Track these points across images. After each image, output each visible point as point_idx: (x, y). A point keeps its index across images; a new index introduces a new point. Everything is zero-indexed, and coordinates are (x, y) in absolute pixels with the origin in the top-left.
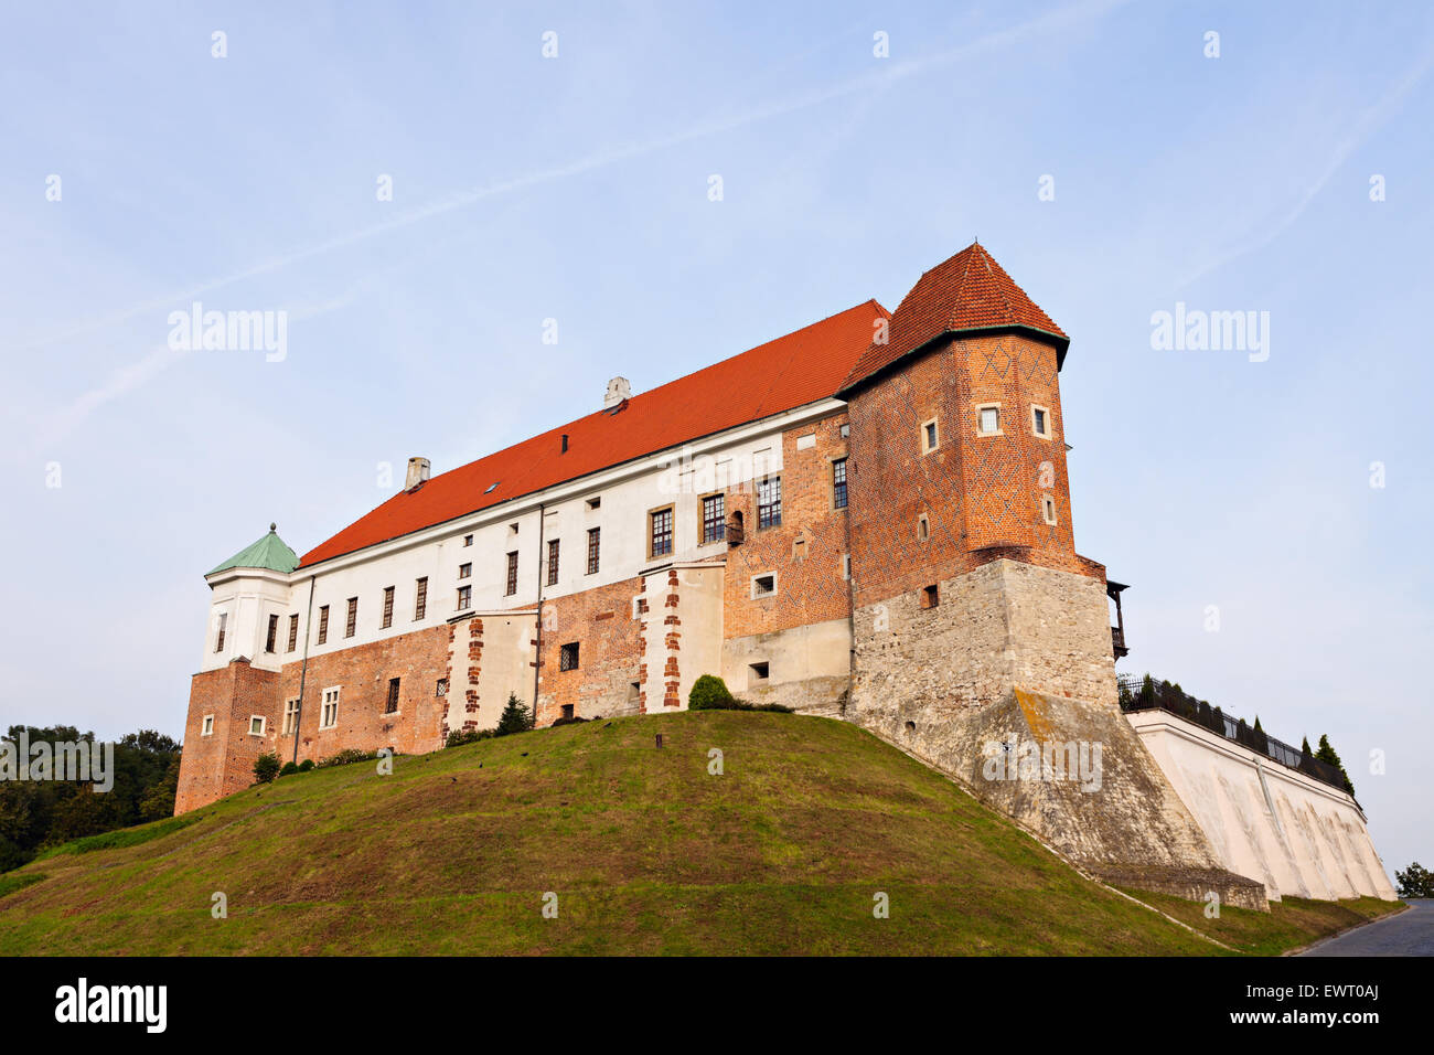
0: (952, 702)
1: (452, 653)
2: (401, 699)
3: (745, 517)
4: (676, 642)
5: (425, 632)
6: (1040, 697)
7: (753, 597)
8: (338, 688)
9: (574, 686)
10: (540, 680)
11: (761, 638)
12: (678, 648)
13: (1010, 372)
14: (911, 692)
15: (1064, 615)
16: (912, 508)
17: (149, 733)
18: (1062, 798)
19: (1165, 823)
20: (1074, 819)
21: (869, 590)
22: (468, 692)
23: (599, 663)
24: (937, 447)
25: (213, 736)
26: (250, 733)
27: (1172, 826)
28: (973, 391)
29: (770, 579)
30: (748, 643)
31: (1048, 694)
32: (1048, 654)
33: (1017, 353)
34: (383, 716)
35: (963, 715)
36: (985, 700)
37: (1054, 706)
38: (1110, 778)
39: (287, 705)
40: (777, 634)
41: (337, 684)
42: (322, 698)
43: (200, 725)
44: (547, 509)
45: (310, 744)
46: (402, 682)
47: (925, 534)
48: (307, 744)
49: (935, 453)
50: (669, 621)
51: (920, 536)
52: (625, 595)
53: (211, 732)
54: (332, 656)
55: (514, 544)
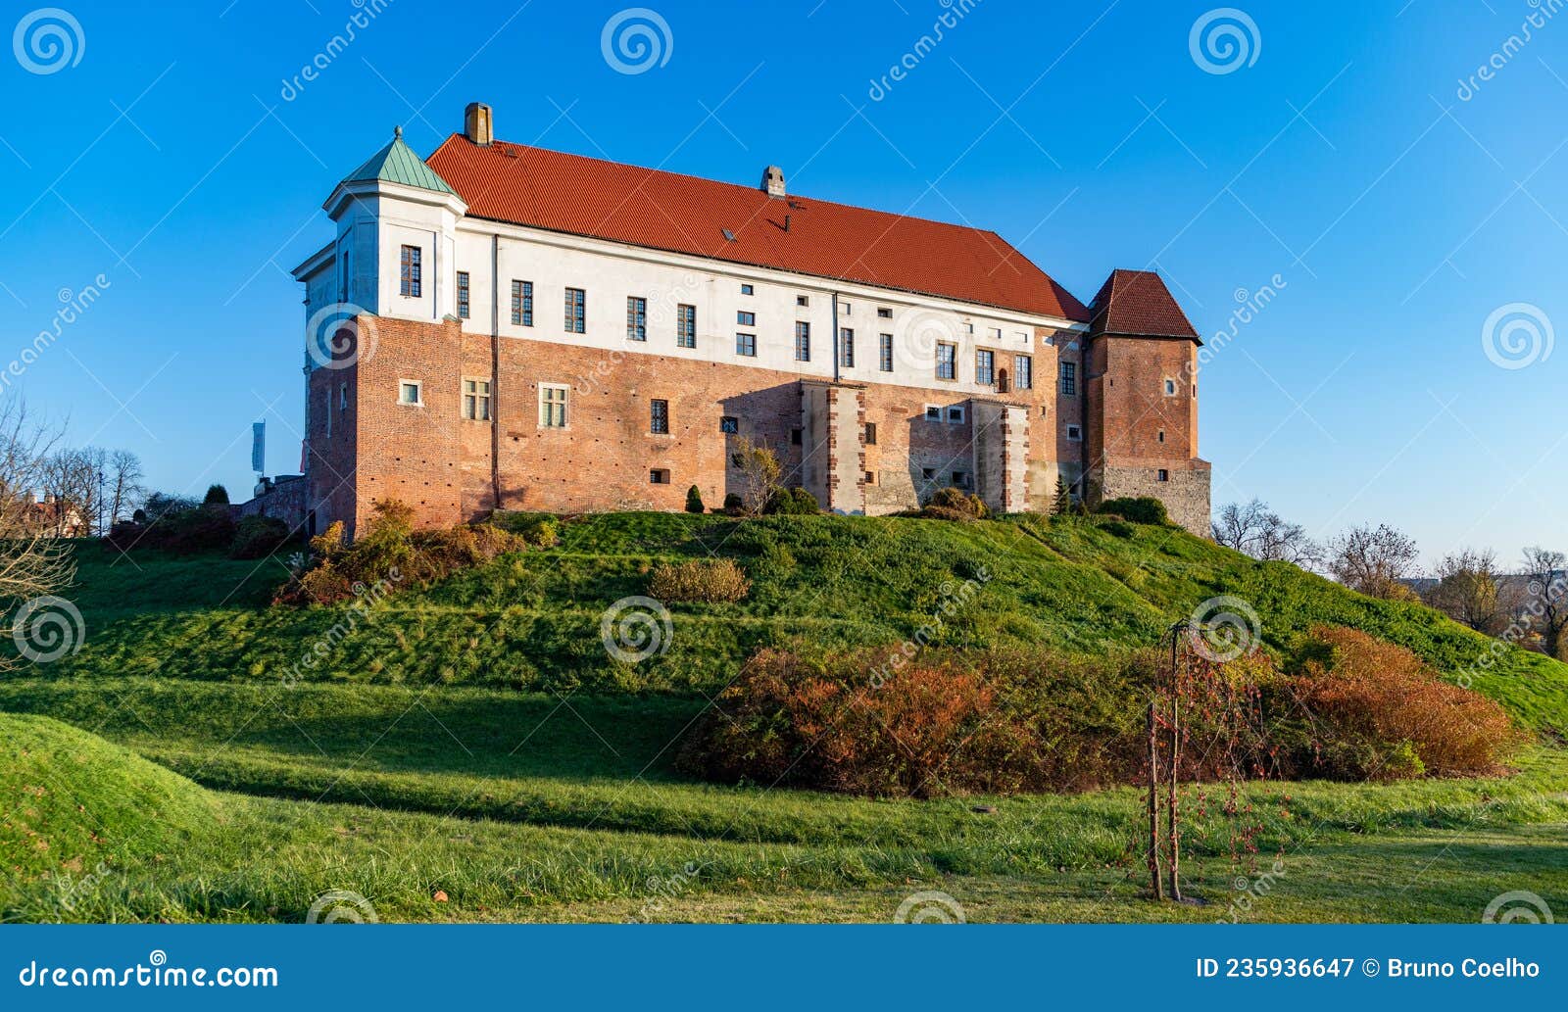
2: (672, 423)
3: (1008, 375)
8: (564, 386)
9: (872, 457)
24: (1174, 395)
34: (647, 434)
39: (465, 385)
41: (563, 382)
42: (537, 392)
43: (394, 390)
44: (840, 298)
45: (521, 439)
46: (671, 406)
47: (1161, 439)
48: (516, 439)
49: (1172, 398)
50: (1026, 445)
51: (1158, 440)
52: (918, 399)
53: (420, 404)
54: (547, 347)
55: (804, 314)
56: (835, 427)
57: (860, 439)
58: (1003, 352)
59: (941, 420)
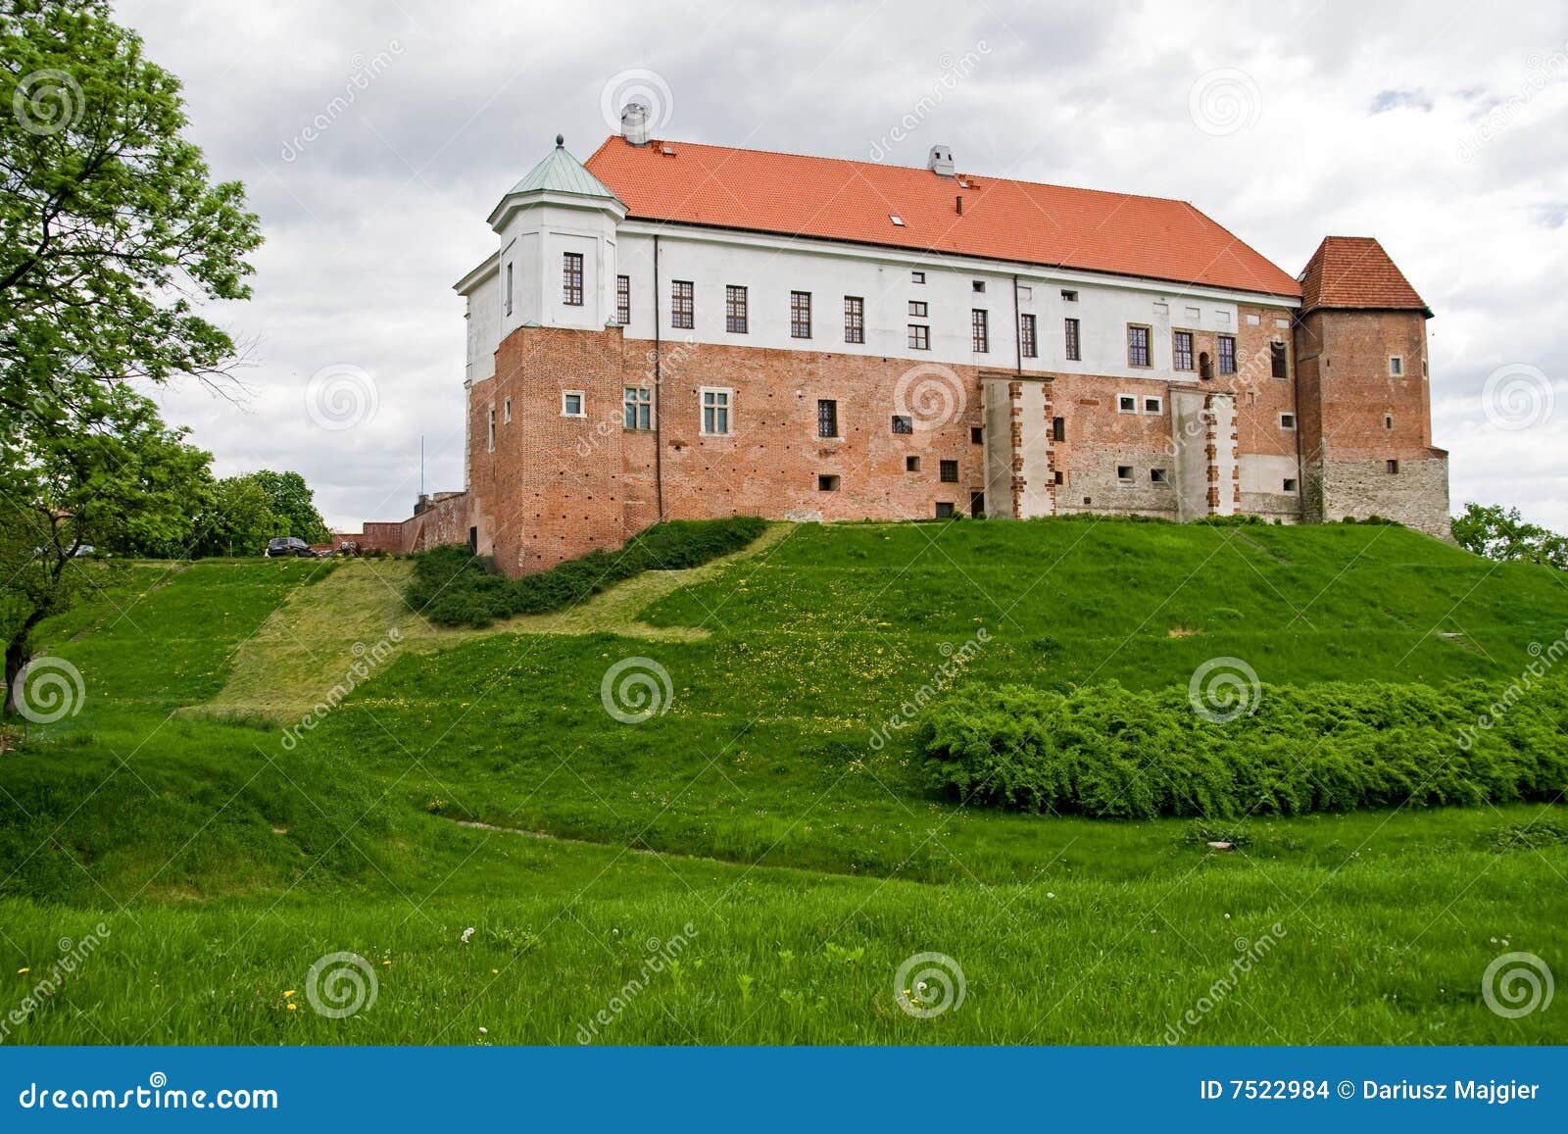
2: (841, 425)
3: (1210, 359)
8: (729, 391)
9: (1061, 455)
23: (1086, 442)
24: (1402, 375)
34: (815, 438)
41: (726, 385)
42: (698, 397)
43: (557, 401)
44: (1020, 283)
45: (683, 449)
46: (839, 406)
47: (1389, 427)
48: (678, 448)
49: (1400, 379)
50: (1234, 437)
51: (1385, 426)
52: (1109, 389)
53: (583, 415)
54: (707, 349)
55: (981, 301)
56: (1021, 424)
57: (1048, 436)
58: (1203, 333)
59: (1136, 411)
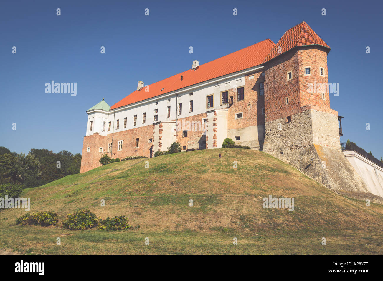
0: (294, 147)
1: (154, 132)
2: (139, 144)
3: (234, 98)
4: (216, 130)
5: (145, 126)
6: (320, 146)
7: (236, 119)
8: (122, 141)
9: (186, 141)
10: (177, 139)
11: (238, 130)
12: (216, 132)
13: (314, 58)
14: (281, 144)
15: (327, 125)
16: (284, 95)
17: (65, 151)
18: (328, 173)
19: (354, 180)
20: (332, 179)
21: (270, 117)
22: (159, 142)
23: (193, 135)
24: (292, 78)
25: (90, 152)
26: (99, 151)
27: (356, 181)
28: (303, 63)
29: (241, 114)
30: (234, 131)
31: (322, 145)
32: (322, 135)
33: (316, 52)
34: (134, 148)
35: (298, 151)
36: (304, 147)
37: (324, 149)
38: (340, 168)
39: (109, 145)
40: (243, 129)
42: (118, 143)
44: (178, 95)
45: (115, 155)
46: (139, 139)
47: (287, 102)
50: (214, 125)
52: (200, 118)
54: (120, 133)
55: (169, 104)
58: (231, 90)
